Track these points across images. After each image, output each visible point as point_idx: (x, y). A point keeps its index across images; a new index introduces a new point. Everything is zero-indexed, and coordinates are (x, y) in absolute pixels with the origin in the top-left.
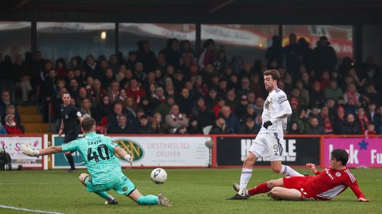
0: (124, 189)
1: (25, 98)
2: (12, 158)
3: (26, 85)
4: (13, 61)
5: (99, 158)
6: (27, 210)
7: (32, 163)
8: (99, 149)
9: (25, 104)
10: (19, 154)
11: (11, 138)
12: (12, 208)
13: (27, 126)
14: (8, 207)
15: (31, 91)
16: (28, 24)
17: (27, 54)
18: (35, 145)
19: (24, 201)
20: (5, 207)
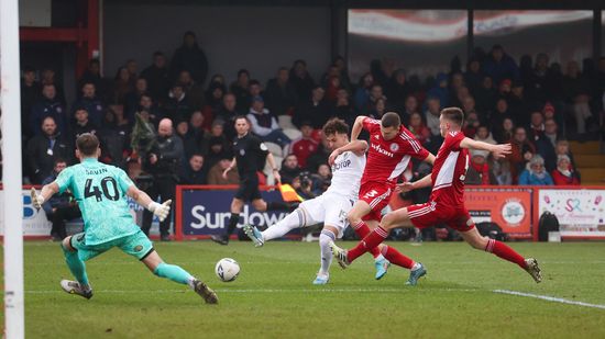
0: (137, 249)
1: (581, 128)
2: (561, 222)
3: (582, 109)
4: (564, 71)
5: (103, 195)
6: (585, 304)
7: (591, 230)
8: (104, 183)
9: (582, 139)
10: (571, 216)
11: (559, 191)
12: (562, 300)
13: (584, 173)
14: (555, 299)
15: (589, 118)
16: (589, 14)
17: (586, 61)
18: (596, 203)
19: (579, 290)
20: (551, 299)
